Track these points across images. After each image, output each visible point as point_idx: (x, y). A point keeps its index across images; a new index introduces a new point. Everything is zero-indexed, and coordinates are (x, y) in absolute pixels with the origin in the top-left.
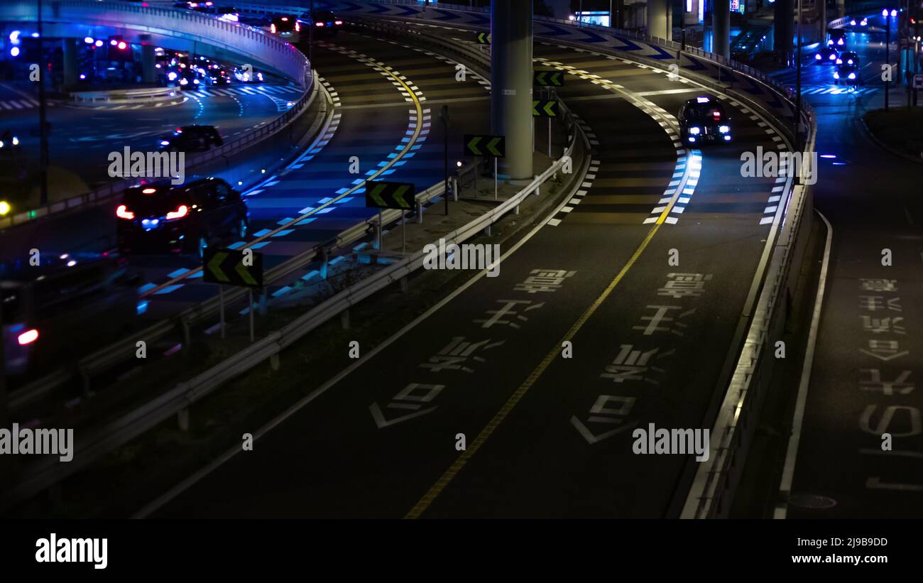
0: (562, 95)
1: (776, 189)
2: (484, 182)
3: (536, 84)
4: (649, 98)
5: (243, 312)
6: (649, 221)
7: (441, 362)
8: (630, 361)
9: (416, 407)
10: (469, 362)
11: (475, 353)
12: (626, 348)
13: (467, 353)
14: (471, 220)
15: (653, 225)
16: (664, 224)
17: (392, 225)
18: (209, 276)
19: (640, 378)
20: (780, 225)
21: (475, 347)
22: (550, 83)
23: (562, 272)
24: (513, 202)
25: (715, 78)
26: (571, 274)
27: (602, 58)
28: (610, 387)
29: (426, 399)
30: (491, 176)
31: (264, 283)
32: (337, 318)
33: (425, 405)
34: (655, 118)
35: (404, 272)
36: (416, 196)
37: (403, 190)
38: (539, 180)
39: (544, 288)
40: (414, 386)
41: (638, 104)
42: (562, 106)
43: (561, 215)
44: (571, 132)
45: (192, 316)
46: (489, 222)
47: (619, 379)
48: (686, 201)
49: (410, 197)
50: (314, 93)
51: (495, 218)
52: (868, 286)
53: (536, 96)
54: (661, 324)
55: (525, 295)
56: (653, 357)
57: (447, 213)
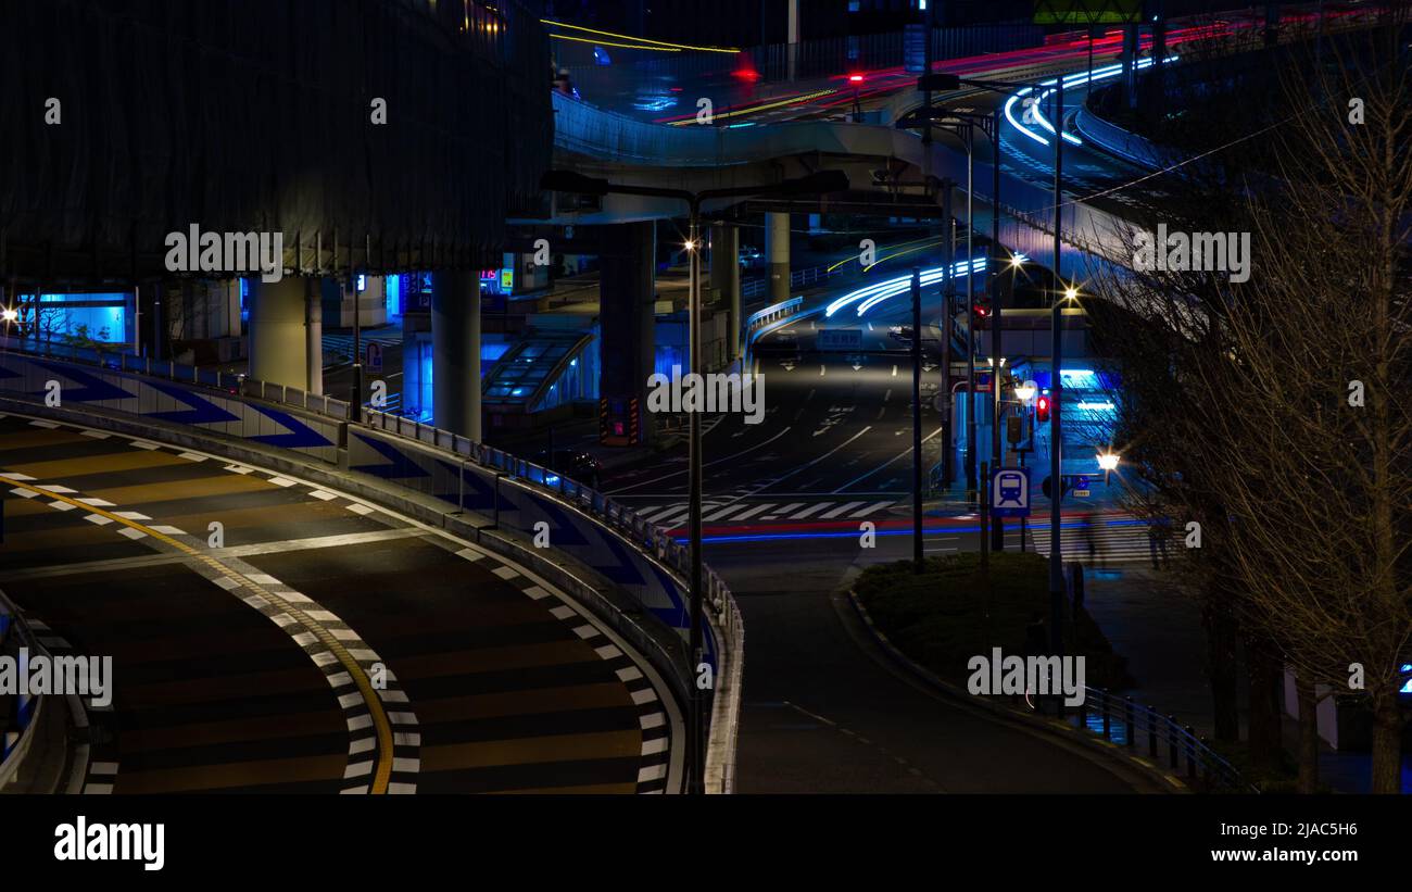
4: (260, 563)
25: (451, 499)
27: (118, 446)
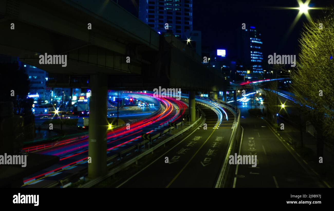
0: (200, 108)
1: (234, 123)
2: (188, 122)
3: (196, 106)
4: (214, 108)
5: (148, 144)
6: (214, 128)
7: (180, 152)
8: (210, 152)
9: (175, 160)
10: (184, 152)
11: (186, 151)
12: (210, 150)
13: (184, 151)
14: (185, 128)
15: (214, 129)
16: (216, 129)
17: (173, 129)
18: (142, 137)
19: (212, 155)
20: (235, 129)
21: (185, 150)
22: (198, 106)
23: (200, 137)
24: (192, 125)
26: (201, 137)
28: (207, 156)
29: (177, 159)
30: (189, 121)
31: (151, 139)
32: (163, 145)
33: (177, 160)
34: (215, 111)
35: (174, 137)
36: (177, 125)
37: (174, 124)
38: (196, 122)
39: (197, 140)
40: (175, 156)
41: (212, 109)
42: (200, 110)
43: (200, 127)
44: (201, 114)
45: (139, 145)
46: (188, 129)
47: (209, 155)
48: (220, 125)
49: (175, 125)
50: (161, 108)
51: (189, 128)
52: (249, 138)
53: (196, 108)
54: (216, 145)
55: (194, 141)
56: (214, 151)
57: (181, 127)
